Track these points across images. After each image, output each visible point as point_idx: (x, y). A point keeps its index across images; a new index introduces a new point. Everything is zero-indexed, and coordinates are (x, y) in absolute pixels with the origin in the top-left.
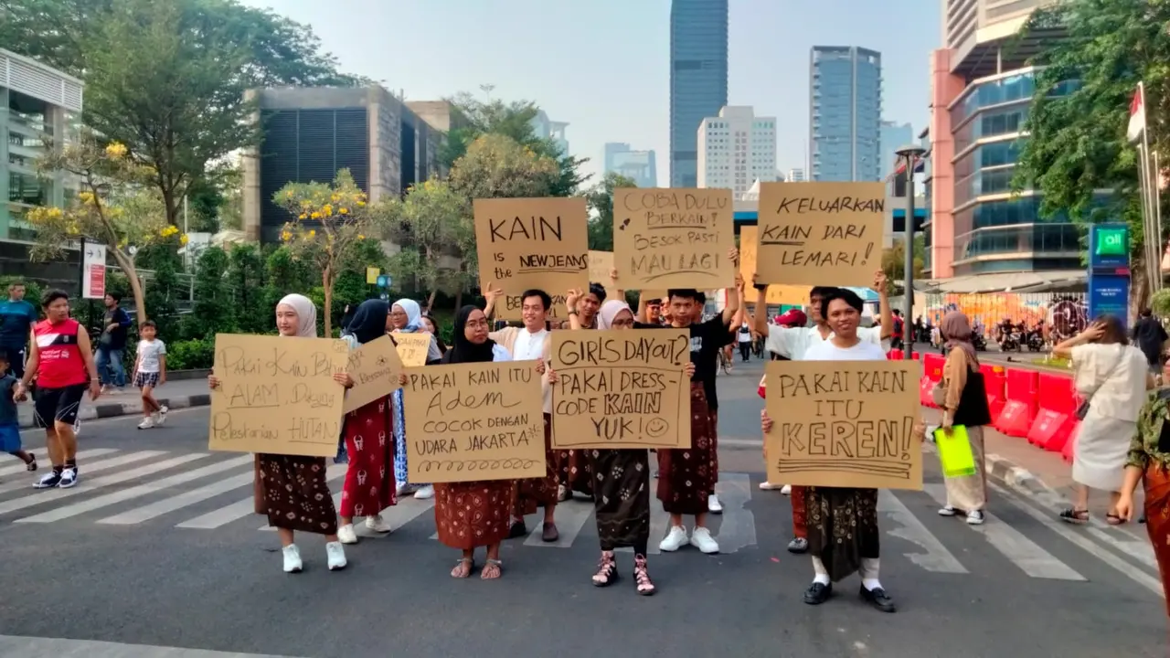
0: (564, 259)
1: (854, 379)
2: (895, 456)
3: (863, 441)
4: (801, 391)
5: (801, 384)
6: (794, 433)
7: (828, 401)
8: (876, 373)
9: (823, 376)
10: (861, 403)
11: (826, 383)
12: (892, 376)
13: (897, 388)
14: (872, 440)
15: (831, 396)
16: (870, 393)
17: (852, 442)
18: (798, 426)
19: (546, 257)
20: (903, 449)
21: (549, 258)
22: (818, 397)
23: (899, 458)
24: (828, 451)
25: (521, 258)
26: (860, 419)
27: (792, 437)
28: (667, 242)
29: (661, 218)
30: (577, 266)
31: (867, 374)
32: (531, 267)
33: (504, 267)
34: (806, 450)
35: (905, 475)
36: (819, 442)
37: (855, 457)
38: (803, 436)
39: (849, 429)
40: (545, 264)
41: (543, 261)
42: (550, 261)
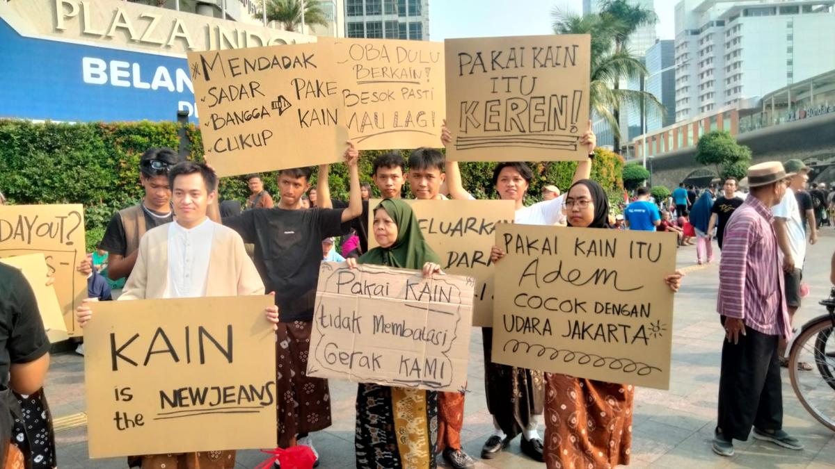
0: (236, 391)
1: (528, 55)
2: (564, 129)
3: (535, 116)
4: (479, 69)
5: (478, 62)
6: (471, 110)
7: (503, 78)
8: (550, 47)
9: (500, 53)
10: (534, 78)
11: (502, 60)
12: (565, 50)
13: (569, 63)
14: (544, 115)
15: (507, 73)
16: (543, 68)
17: (524, 117)
18: (475, 104)
19: (206, 390)
20: (572, 123)
21: (209, 391)
22: (494, 74)
23: (567, 132)
24: (502, 128)
25: (163, 395)
26: (533, 94)
27: (469, 114)
28: (379, 99)
29: (372, 71)
30: (257, 402)
31: (541, 49)
32: (178, 408)
33: (131, 409)
34: (482, 127)
35: (573, 148)
36: (493, 120)
37: (527, 132)
38: (480, 114)
39: (522, 105)
40: (202, 402)
41: (199, 397)
42: (212, 396)
